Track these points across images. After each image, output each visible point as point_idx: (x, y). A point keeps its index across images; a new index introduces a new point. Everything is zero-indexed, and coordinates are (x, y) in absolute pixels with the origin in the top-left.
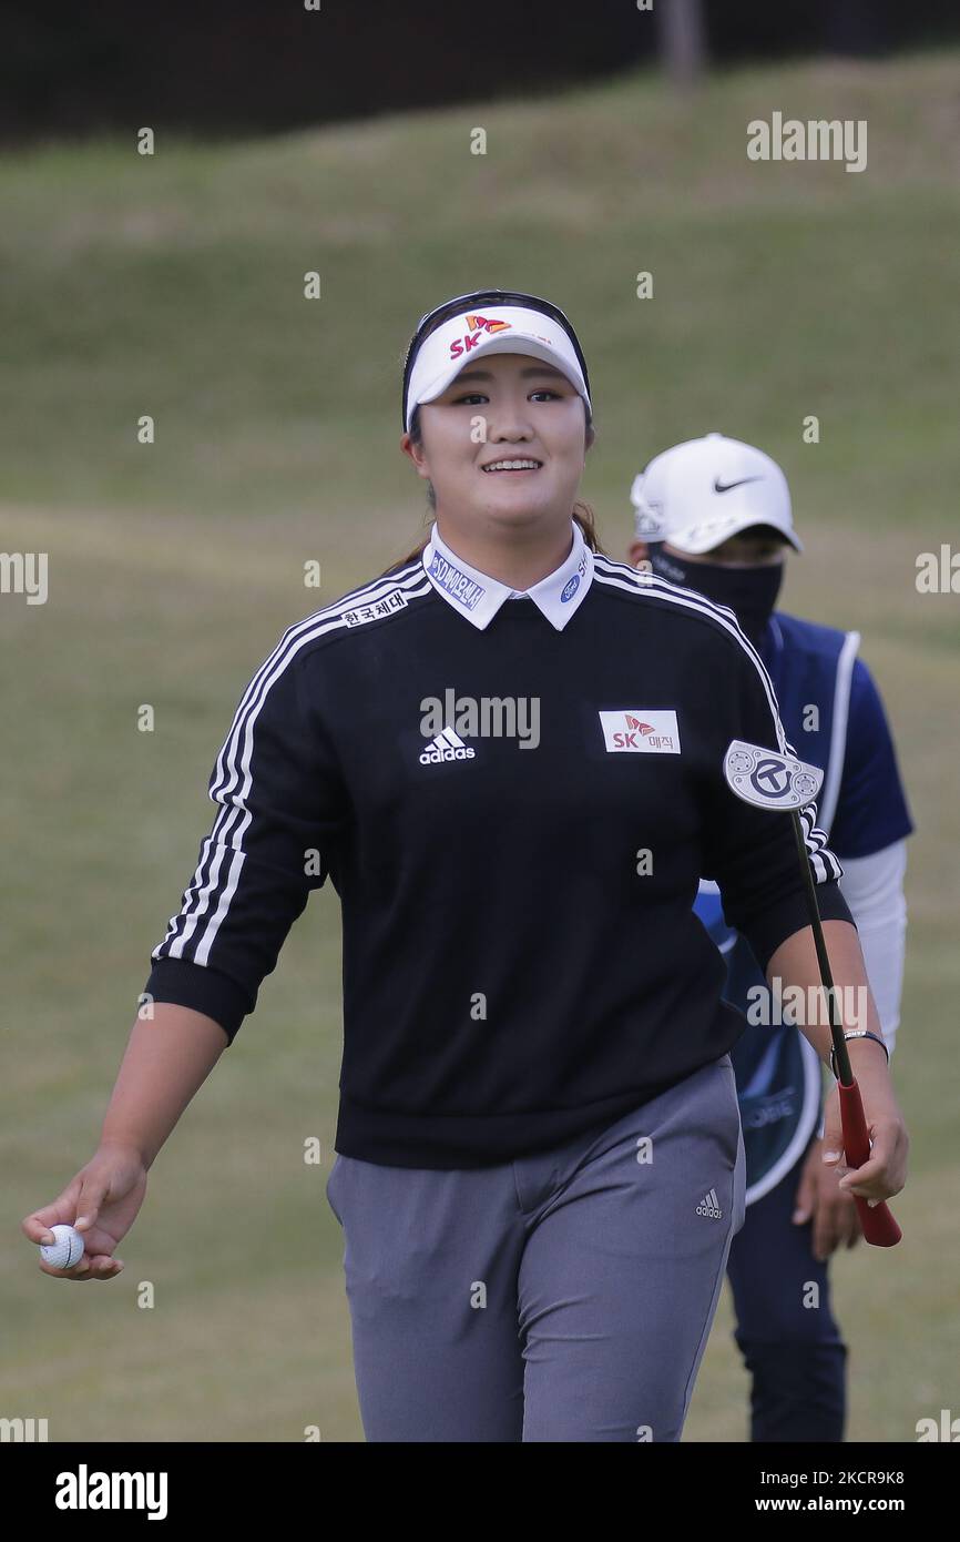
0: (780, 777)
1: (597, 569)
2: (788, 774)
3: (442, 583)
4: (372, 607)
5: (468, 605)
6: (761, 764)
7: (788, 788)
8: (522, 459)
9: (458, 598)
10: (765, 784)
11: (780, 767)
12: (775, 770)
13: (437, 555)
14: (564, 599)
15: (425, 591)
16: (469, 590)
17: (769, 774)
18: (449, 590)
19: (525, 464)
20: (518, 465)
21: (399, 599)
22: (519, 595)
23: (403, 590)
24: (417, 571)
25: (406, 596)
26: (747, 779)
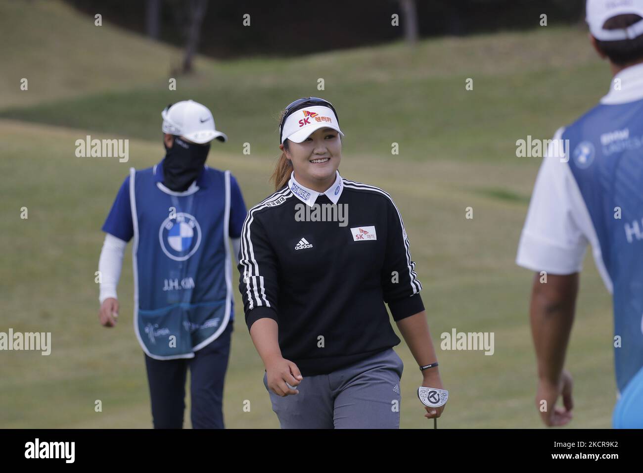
0: (436, 396)
1: (344, 183)
2: (438, 395)
3: (296, 193)
4: (275, 202)
5: (306, 199)
6: (430, 393)
7: (439, 399)
8: (324, 159)
9: (302, 197)
10: (432, 399)
11: (435, 393)
12: (434, 394)
13: (294, 184)
14: (336, 194)
15: (291, 196)
16: (306, 194)
17: (432, 396)
18: (299, 195)
19: (325, 160)
20: (323, 161)
21: (283, 199)
22: (322, 194)
23: (284, 196)
24: (287, 190)
25: (285, 198)
26: (427, 399)
